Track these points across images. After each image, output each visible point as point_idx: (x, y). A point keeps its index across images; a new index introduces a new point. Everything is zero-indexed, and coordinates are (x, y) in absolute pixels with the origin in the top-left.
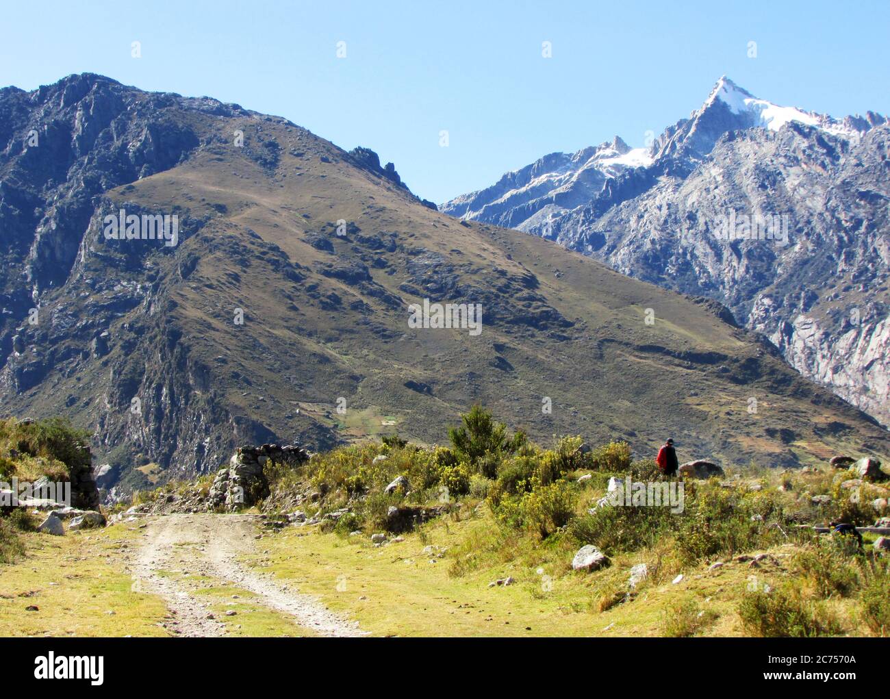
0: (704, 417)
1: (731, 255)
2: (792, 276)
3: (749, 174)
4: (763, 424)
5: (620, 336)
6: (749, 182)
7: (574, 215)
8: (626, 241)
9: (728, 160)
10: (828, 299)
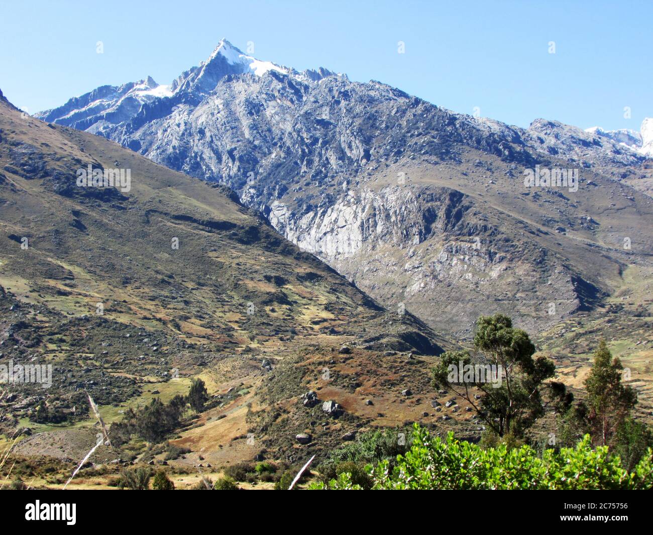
0: (221, 266)
1: (228, 158)
2: (269, 174)
3: (242, 104)
4: (262, 272)
5: (161, 208)
6: (241, 110)
7: (119, 128)
8: (155, 147)
9: (227, 95)
10: (294, 190)
